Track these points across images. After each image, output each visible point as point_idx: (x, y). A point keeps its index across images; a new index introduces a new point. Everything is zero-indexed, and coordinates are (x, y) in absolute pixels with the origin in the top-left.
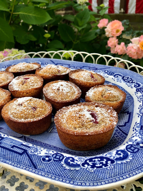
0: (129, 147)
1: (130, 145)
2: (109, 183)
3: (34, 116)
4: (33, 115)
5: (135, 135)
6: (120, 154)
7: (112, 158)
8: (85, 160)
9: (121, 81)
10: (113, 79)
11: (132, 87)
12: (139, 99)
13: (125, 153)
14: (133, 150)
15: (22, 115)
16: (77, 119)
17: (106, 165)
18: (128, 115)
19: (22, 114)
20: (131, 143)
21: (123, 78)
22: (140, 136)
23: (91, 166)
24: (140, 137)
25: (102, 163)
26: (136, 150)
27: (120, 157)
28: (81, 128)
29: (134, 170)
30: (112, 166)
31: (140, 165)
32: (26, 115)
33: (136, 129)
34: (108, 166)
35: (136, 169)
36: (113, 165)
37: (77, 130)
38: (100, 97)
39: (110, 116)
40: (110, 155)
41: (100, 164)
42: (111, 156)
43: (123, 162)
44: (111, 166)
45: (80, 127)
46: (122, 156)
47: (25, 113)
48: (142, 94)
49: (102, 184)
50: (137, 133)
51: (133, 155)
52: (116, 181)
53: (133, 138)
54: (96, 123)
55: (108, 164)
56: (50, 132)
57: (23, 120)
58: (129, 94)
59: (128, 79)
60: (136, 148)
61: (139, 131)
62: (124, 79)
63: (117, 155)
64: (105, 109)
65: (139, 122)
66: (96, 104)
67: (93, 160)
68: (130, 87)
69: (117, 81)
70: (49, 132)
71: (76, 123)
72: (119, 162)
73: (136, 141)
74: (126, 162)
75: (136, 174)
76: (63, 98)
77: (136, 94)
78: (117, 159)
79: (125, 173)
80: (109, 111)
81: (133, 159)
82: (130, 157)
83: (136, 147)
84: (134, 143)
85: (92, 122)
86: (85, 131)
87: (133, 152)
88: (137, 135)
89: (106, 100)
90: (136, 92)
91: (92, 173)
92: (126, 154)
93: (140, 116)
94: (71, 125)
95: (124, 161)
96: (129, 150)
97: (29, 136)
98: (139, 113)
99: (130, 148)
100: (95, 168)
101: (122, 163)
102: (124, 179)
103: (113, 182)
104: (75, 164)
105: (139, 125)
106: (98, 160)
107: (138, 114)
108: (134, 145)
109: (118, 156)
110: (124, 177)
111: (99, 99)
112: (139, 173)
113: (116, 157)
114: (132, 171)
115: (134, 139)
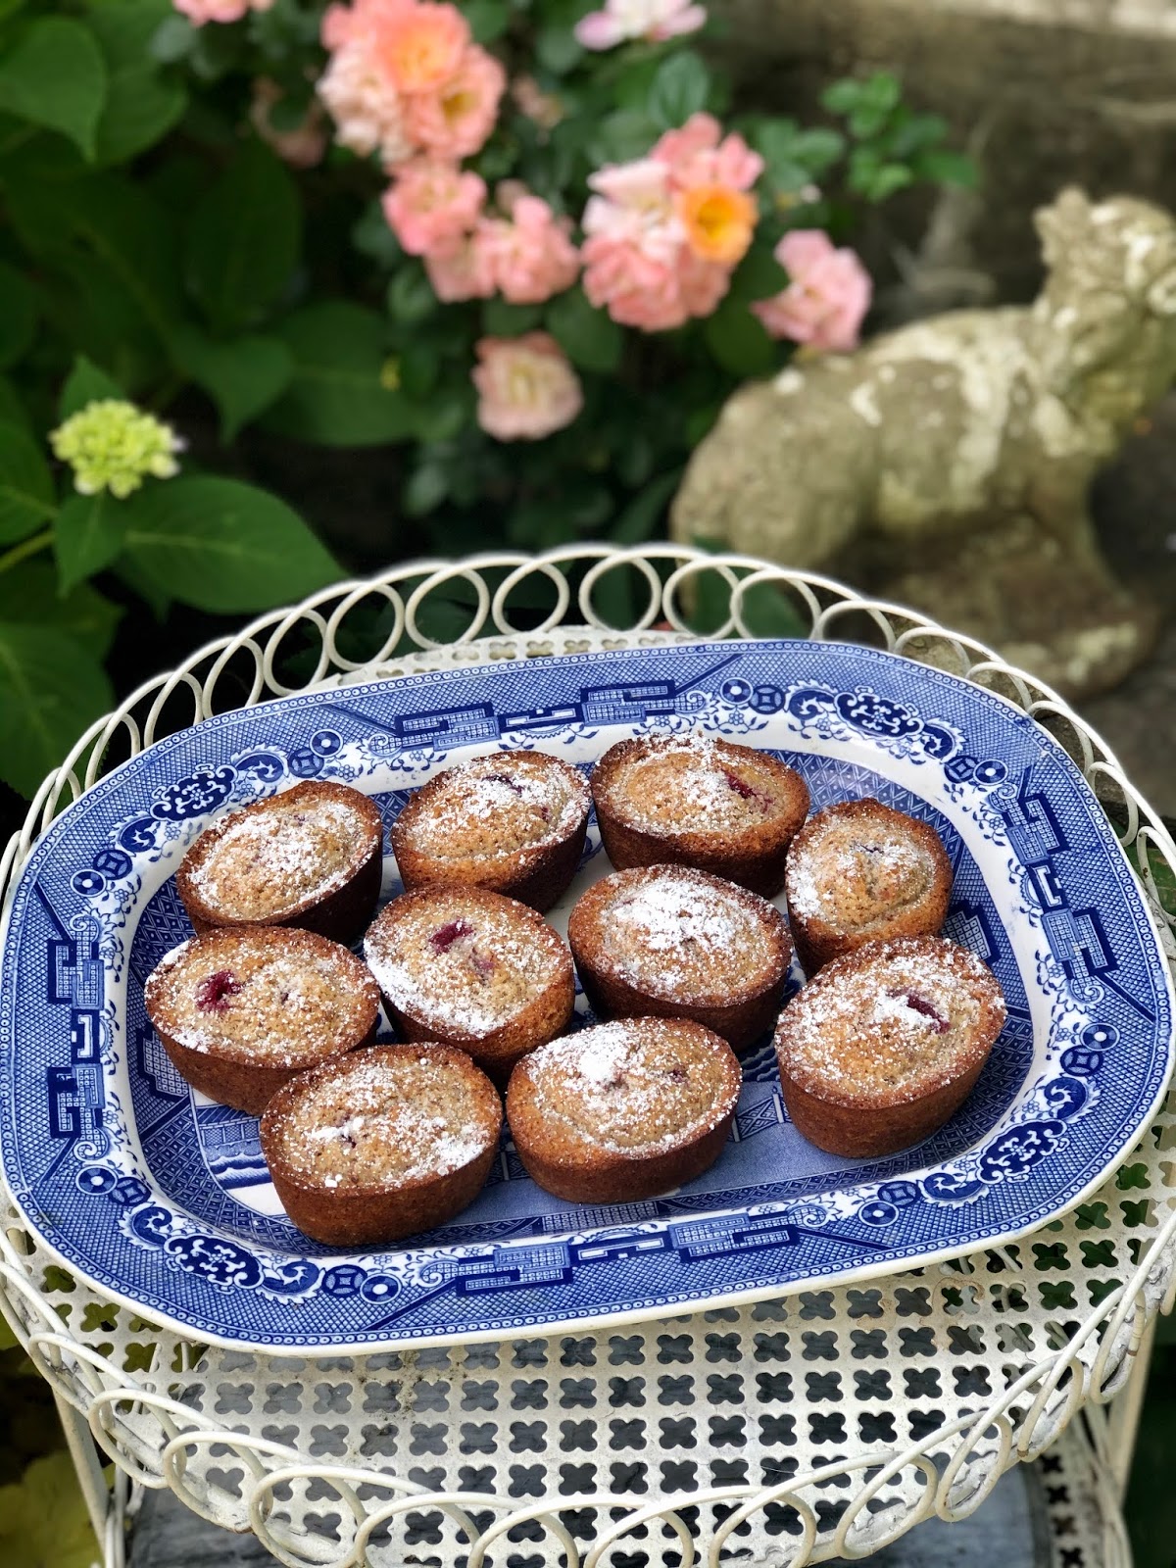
0: (1069, 1059)
1: (1071, 1054)
2: (1093, 1177)
3: (698, 1105)
4: (697, 1101)
5: (1064, 1010)
6: (1059, 1096)
7: (1046, 1117)
8: (978, 1162)
9: (848, 733)
10: (792, 727)
11: (916, 758)
12: (985, 824)
13: (1071, 1085)
14: (1087, 1066)
15: (657, 1122)
16: (883, 1047)
17: (1046, 1144)
18: (975, 921)
19: (658, 1118)
20: (1066, 1045)
21: (845, 711)
22: (1081, 1007)
23: (1009, 1167)
24: (1083, 1010)
25: (1031, 1145)
26: (1095, 1060)
27: (1066, 1104)
28: (910, 1069)
29: (1122, 1120)
30: (1063, 1139)
31: (1129, 1102)
32: (672, 1114)
33: (1051, 985)
34: (1052, 1144)
35: (1126, 1115)
36: (1063, 1136)
37: (901, 1083)
38: (865, 901)
39: (962, 977)
40: (1037, 1113)
41: (1028, 1152)
42: (1039, 1116)
43: (1083, 1114)
44: (1059, 1141)
45: (905, 1069)
46: (1067, 1099)
47: (669, 1107)
48: (985, 795)
49: (1073, 1194)
50: (1063, 997)
51: (1097, 1081)
52: (1100, 1168)
53: (1062, 1024)
54: (945, 1027)
55: (1050, 1141)
56: (741, 1139)
57: (669, 1141)
58: (918, 801)
59: (870, 710)
60: (1090, 1055)
61: (1066, 988)
62: (854, 713)
63: (1053, 1104)
64: (927, 958)
65: (1049, 952)
66: (887, 949)
67: (1001, 1149)
68: (907, 759)
69: (824, 737)
70: (737, 1139)
71: (888, 1061)
72: (1074, 1119)
73: (1078, 1031)
74: (1091, 1111)
75: (1134, 1128)
76: (734, 973)
77: (957, 795)
78: (1062, 1114)
79: (1108, 1139)
80: (949, 958)
81: (1102, 1092)
82: (1091, 1091)
83: (1089, 1049)
84: (1077, 1038)
85: (933, 1032)
86: (929, 1073)
87: (1092, 1072)
88: (1070, 1006)
89: (892, 908)
90: (949, 784)
91: (1029, 1181)
92: (1074, 1087)
93: (1037, 921)
94: (870, 1078)
95: (1085, 1111)
96: (1074, 1069)
97: (678, 1191)
98: (1027, 908)
99: (1074, 1063)
100: (1027, 1168)
101: (1082, 1119)
102: (1113, 1155)
103: (1093, 1176)
104: (964, 1185)
105: (1051, 962)
106: (1014, 1143)
107: (1022, 910)
108: (1079, 1047)
109: (1058, 1105)
110: (1110, 1149)
111: (866, 914)
112: (1140, 1120)
113: (1055, 1111)
114: (1119, 1125)
115: (1067, 1023)
